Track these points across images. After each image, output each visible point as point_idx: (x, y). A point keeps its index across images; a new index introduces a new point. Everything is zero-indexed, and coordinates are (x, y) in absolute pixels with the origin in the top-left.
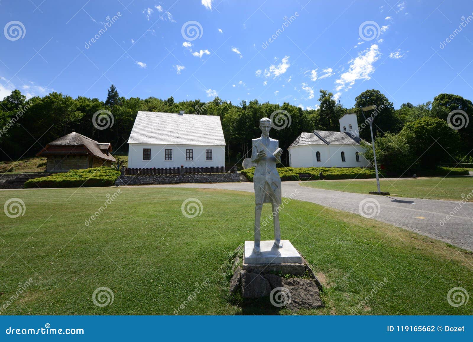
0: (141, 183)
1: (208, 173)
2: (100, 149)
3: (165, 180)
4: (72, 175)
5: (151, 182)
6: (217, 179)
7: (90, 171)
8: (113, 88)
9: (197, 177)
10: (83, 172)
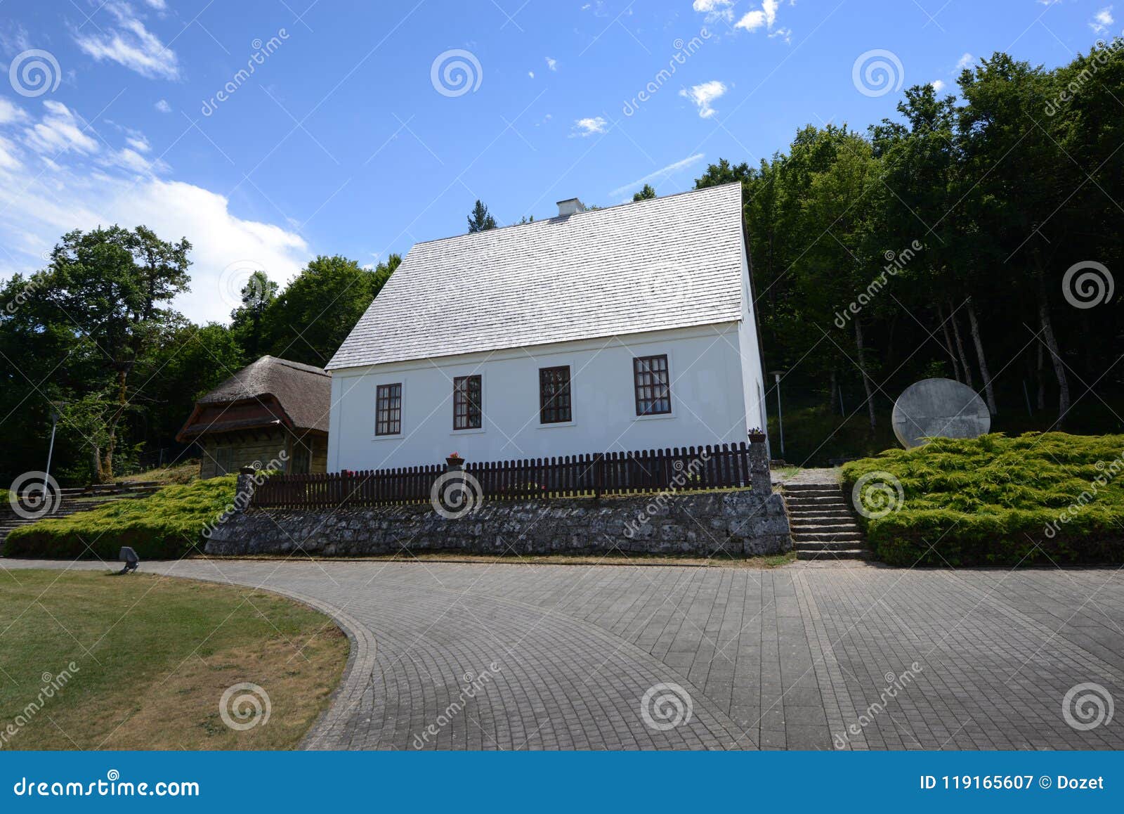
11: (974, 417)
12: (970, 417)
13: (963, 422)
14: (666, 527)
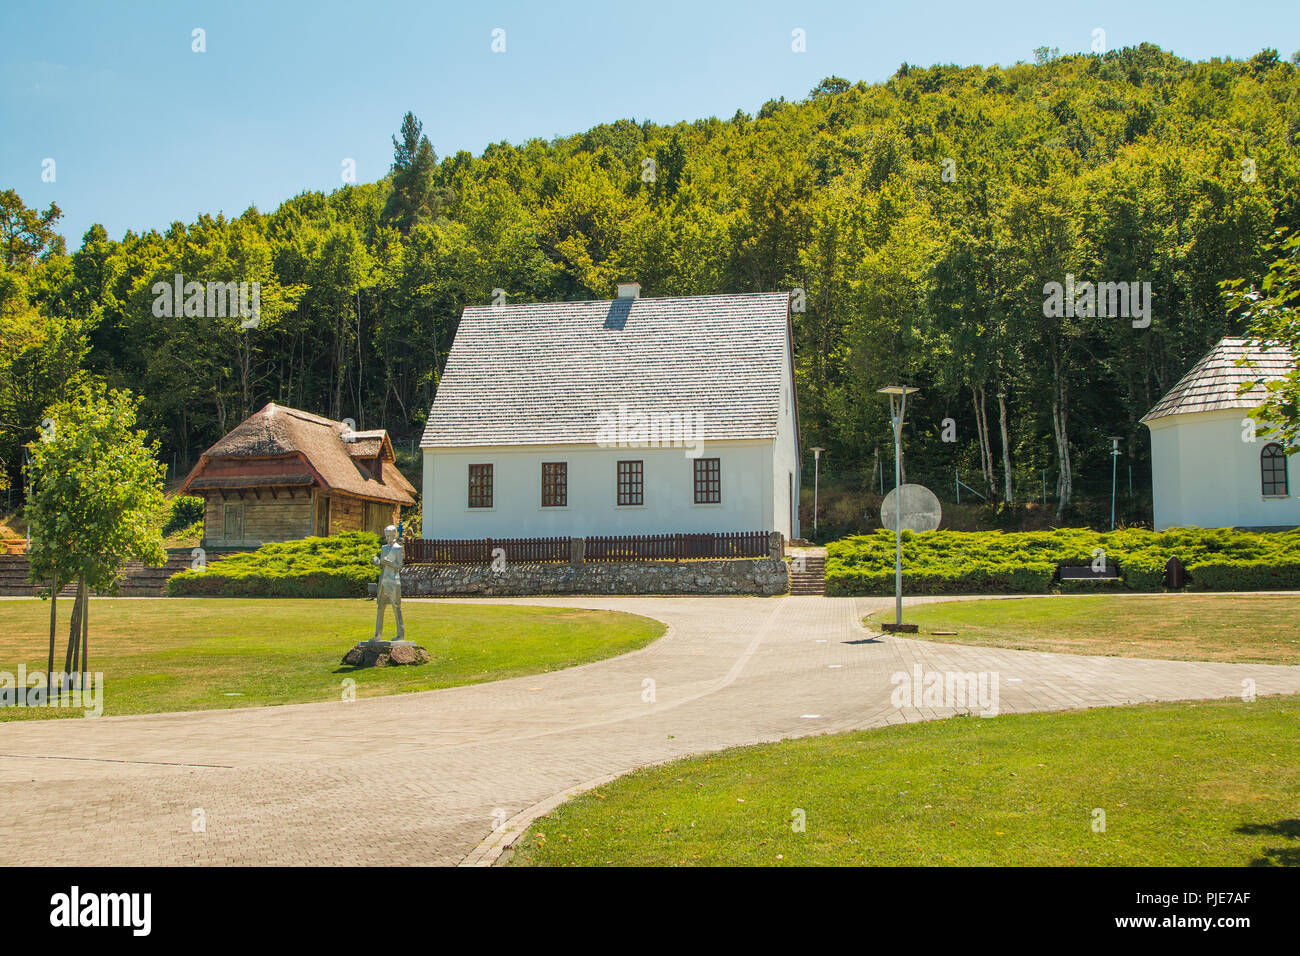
0: (448, 590)
1: (670, 560)
2: (353, 458)
3: (520, 580)
4: (272, 559)
5: (475, 588)
6: (699, 581)
7: (314, 549)
8: (410, 127)
9: (629, 571)
10: (295, 551)
11: (931, 514)
12: (929, 514)
13: (924, 517)
14: (720, 579)
